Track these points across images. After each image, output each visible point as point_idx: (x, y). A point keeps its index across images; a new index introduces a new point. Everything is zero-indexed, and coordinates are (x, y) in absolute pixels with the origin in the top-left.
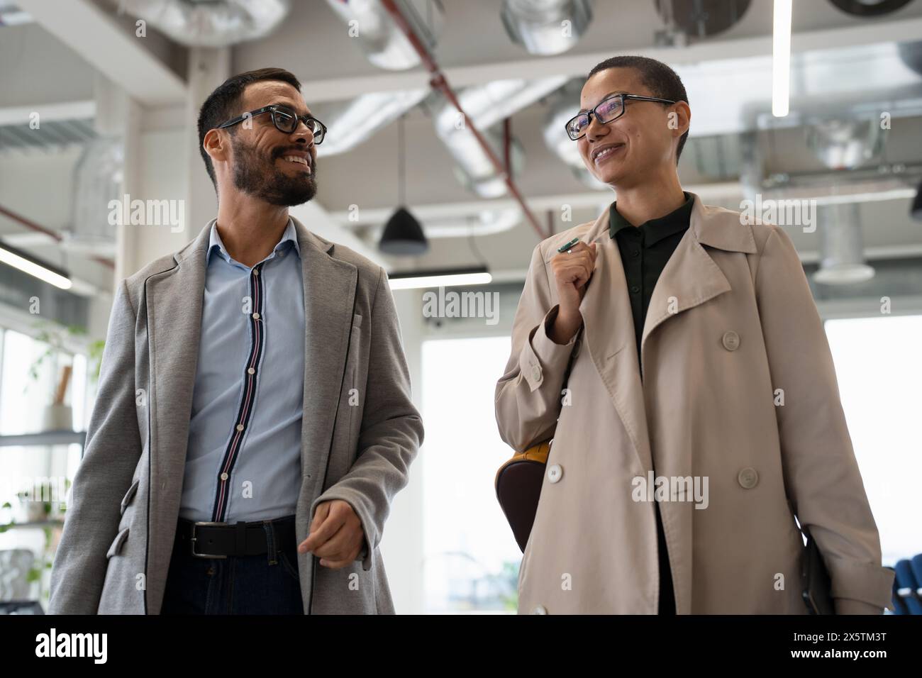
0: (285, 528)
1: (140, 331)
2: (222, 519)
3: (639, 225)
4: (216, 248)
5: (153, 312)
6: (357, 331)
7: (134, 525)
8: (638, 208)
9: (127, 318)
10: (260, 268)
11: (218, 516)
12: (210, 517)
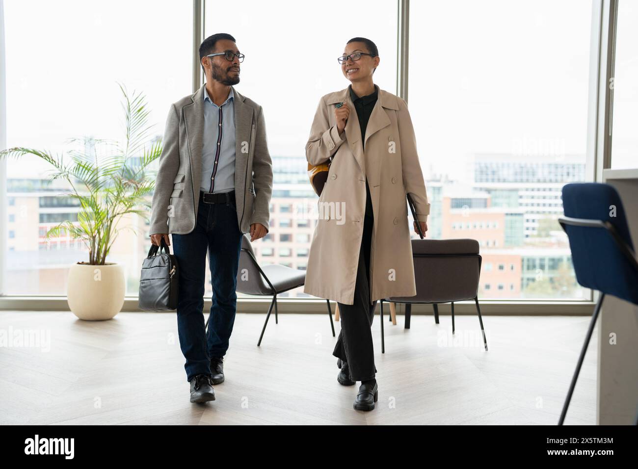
0: (232, 194)
1: (182, 124)
2: (212, 192)
3: (361, 97)
4: (207, 99)
5: (186, 120)
6: (253, 130)
7: (185, 189)
8: (360, 90)
9: (176, 119)
10: (221, 107)
11: (211, 191)
12: (209, 191)
